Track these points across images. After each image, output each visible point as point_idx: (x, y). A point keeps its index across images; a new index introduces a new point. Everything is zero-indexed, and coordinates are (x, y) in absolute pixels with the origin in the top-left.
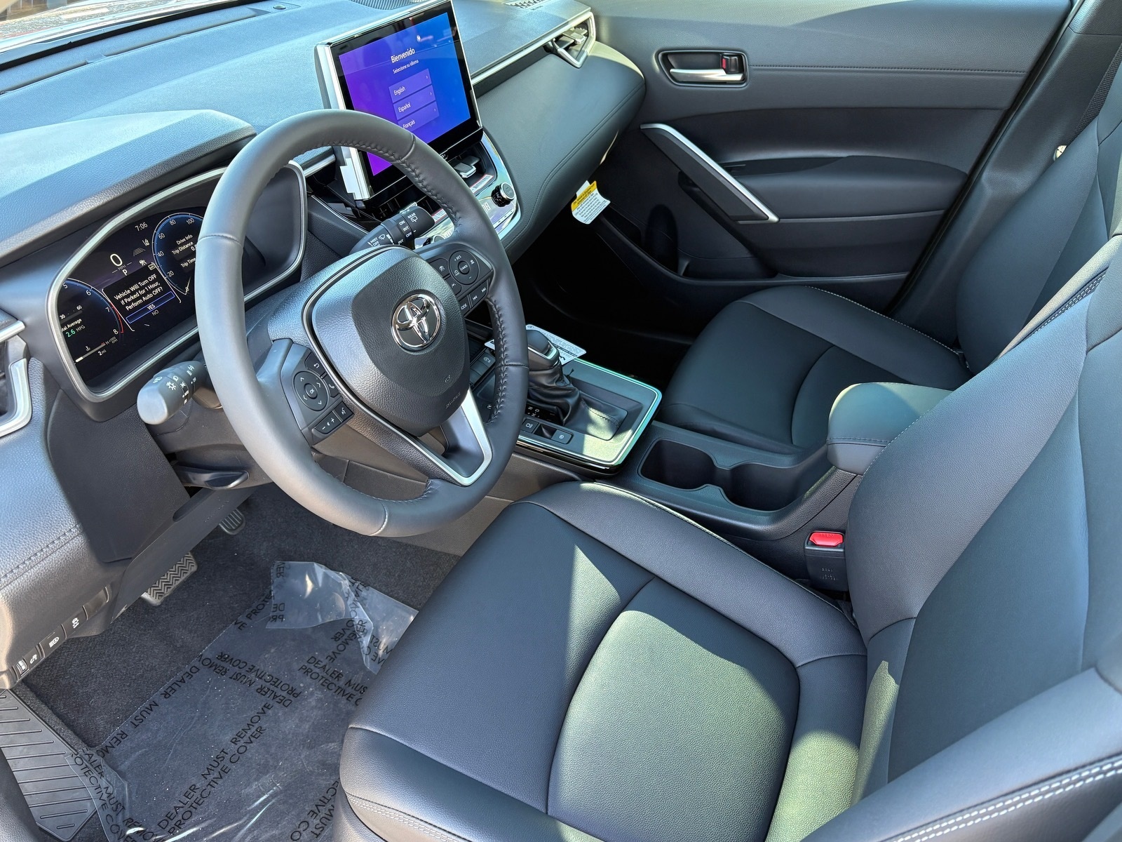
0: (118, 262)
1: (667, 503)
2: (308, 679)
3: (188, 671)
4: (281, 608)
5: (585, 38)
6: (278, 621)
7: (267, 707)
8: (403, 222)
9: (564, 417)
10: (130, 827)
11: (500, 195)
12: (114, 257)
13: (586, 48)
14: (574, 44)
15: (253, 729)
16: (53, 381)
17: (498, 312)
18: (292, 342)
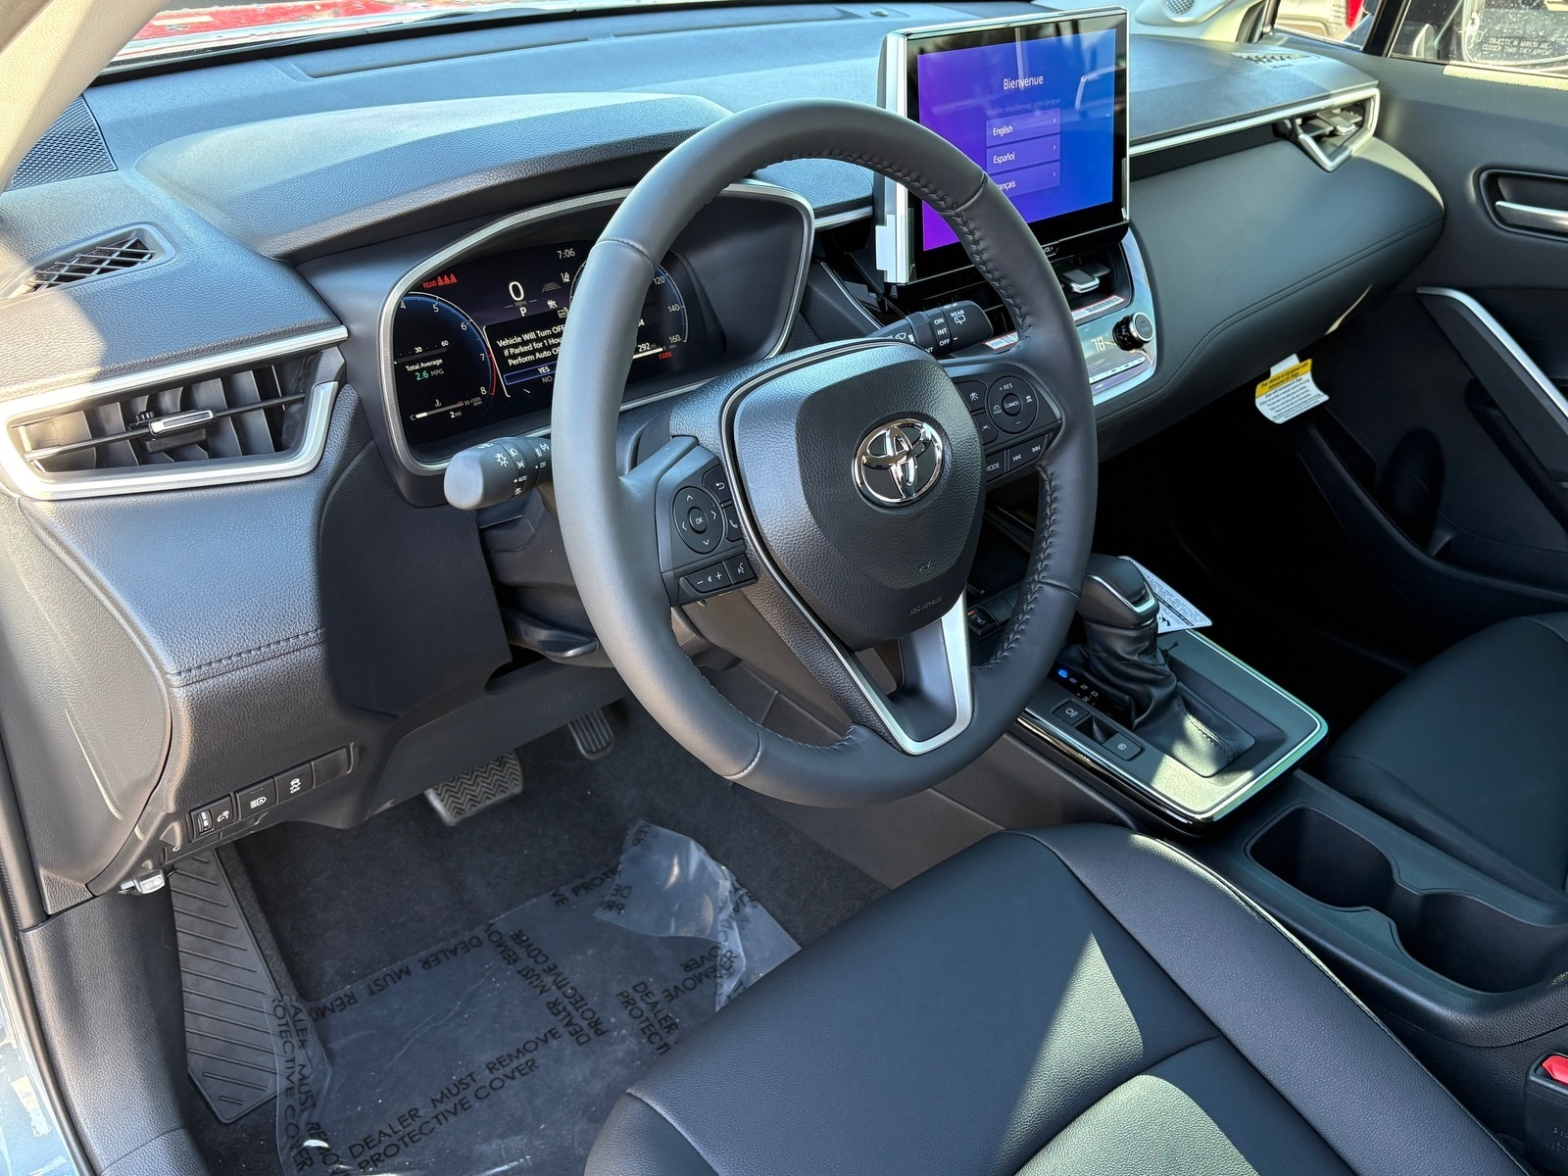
0: (518, 294)
1: (1281, 916)
2: (625, 1015)
3: (467, 939)
4: (625, 893)
5: (1353, 128)
6: (614, 912)
7: (553, 1033)
8: (941, 320)
9: (1138, 716)
10: (312, 1137)
11: (1128, 330)
12: (515, 287)
13: (1352, 143)
14: (1333, 134)
15: (523, 1060)
16: (363, 425)
17: (1053, 493)
18: (696, 443)
